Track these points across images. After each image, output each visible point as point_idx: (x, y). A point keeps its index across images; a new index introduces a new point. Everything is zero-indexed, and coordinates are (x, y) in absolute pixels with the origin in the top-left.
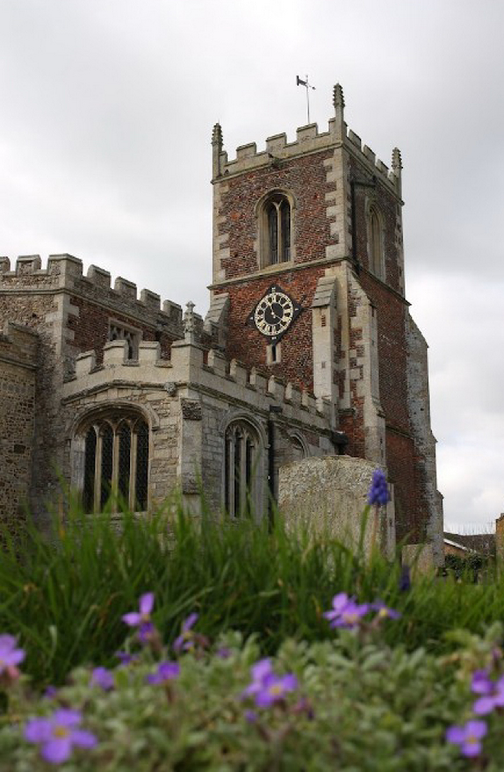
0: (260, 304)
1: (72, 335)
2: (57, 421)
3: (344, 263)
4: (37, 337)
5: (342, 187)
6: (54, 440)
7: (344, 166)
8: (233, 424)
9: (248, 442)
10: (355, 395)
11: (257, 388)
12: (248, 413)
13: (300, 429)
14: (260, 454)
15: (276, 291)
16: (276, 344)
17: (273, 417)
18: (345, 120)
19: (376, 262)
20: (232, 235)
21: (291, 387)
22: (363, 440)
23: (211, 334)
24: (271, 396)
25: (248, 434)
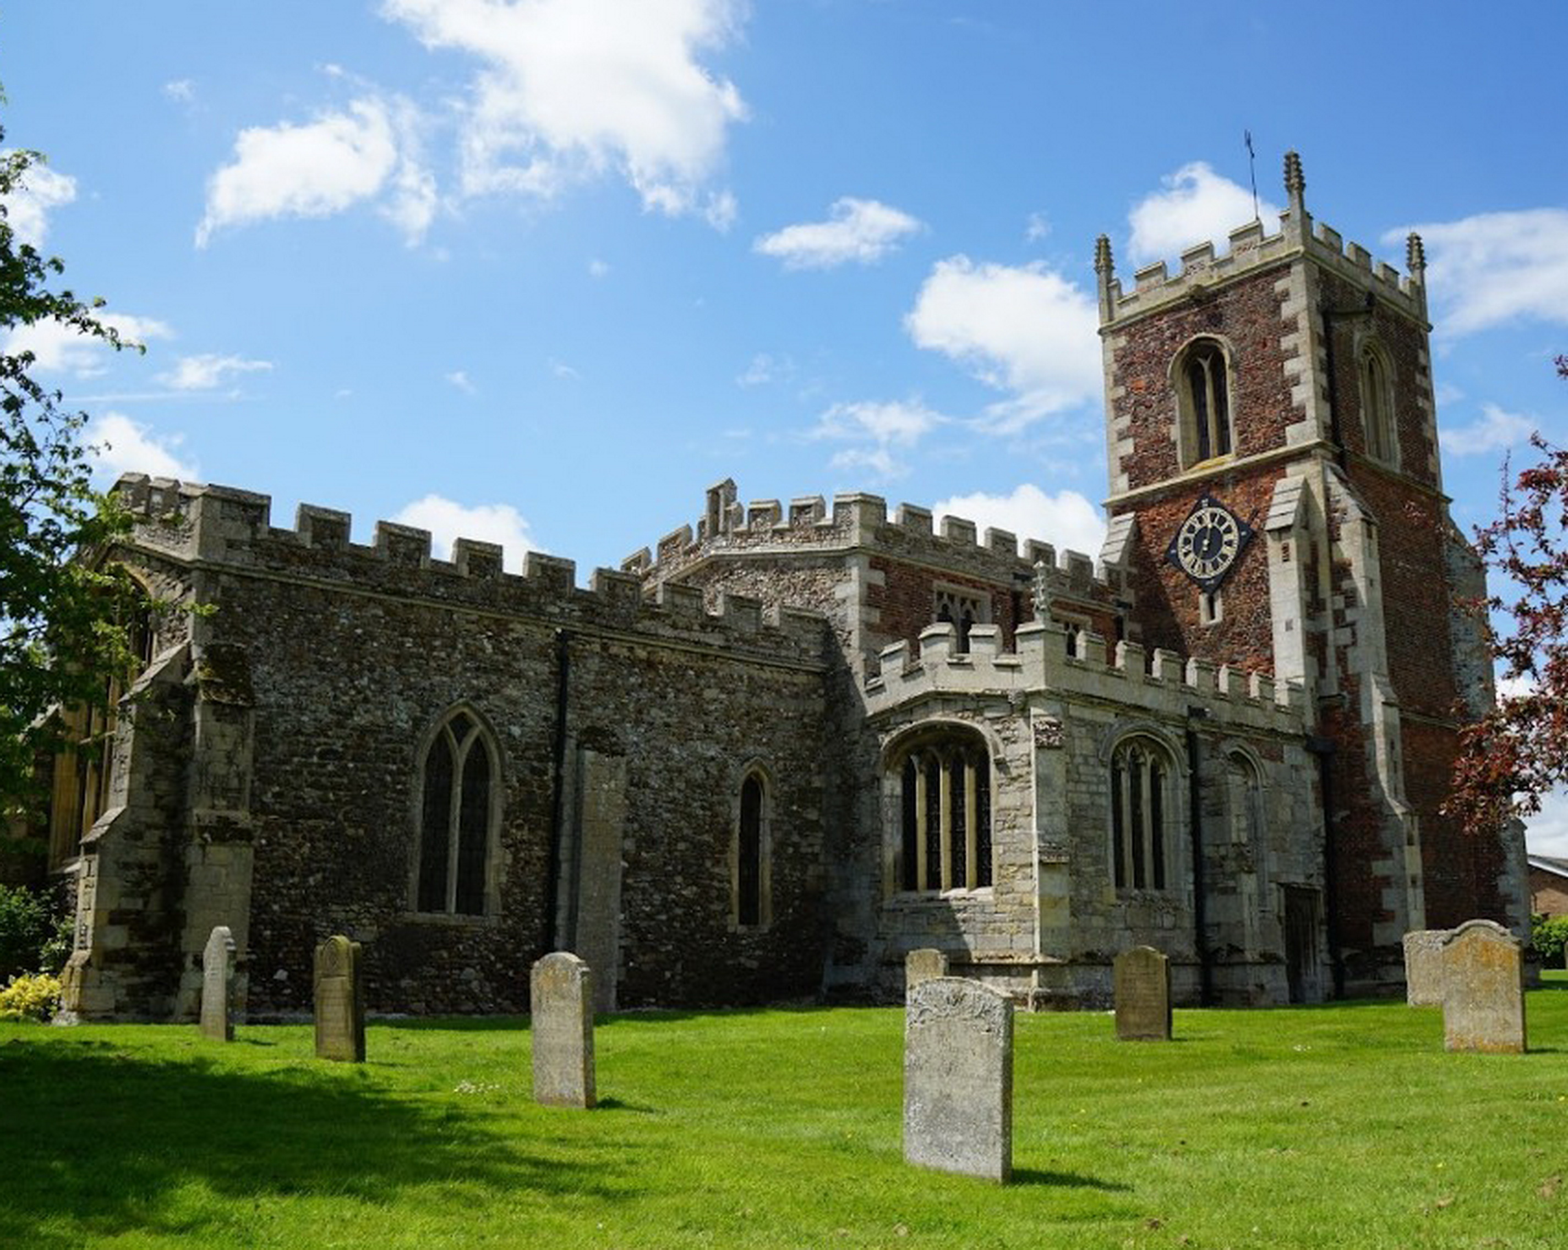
0: (1186, 527)
1: (876, 616)
2: (859, 750)
3: (1320, 451)
4: (826, 622)
5: (1308, 325)
6: (856, 778)
7: (1308, 289)
8: (1125, 743)
9: (1154, 769)
10: (1345, 670)
11: (1165, 683)
12: (1150, 723)
13: (1246, 739)
14: (1175, 787)
15: (1209, 506)
16: (1214, 591)
17: (1195, 725)
18: (1307, 209)
19: (1381, 439)
20: (1135, 419)
21: (1227, 671)
22: (1361, 746)
23: (1106, 584)
24: (1192, 691)
25: (1153, 756)
